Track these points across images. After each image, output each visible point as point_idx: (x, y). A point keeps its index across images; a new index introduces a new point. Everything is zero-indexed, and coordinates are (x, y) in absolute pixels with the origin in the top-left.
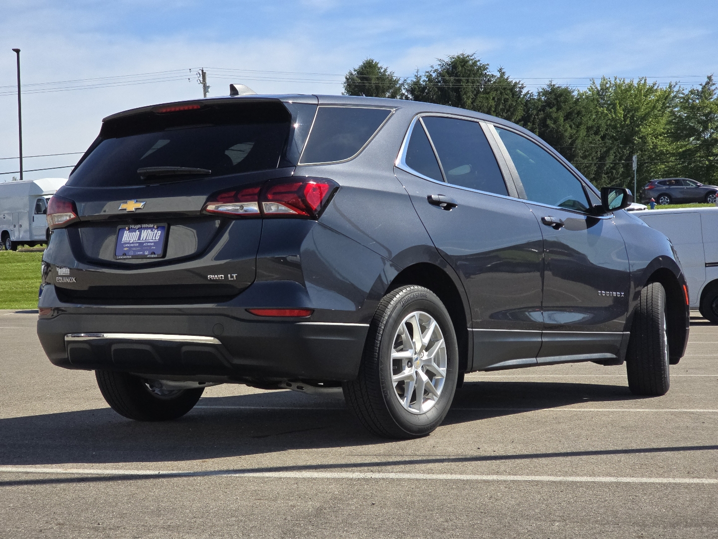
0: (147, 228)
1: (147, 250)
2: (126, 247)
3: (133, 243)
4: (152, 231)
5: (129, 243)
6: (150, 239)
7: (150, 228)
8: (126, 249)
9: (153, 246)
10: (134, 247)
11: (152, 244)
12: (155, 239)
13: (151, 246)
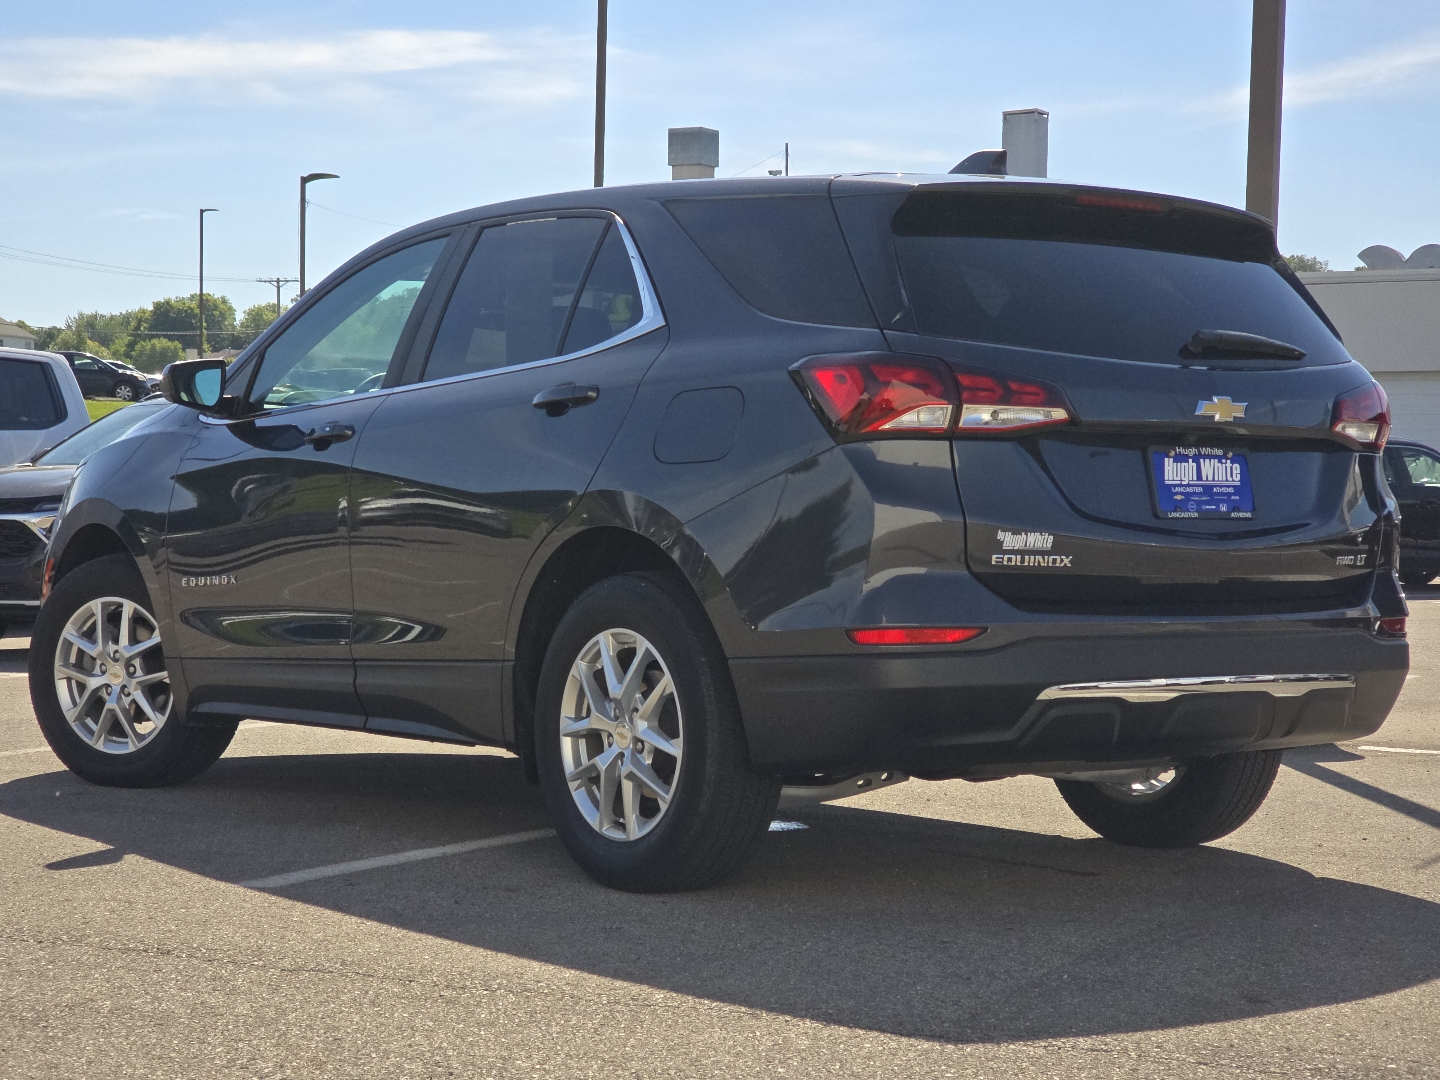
0: (1210, 457)
1: (1223, 501)
2: (1177, 493)
3: (1188, 485)
4: (1220, 462)
5: (1181, 485)
6: (1221, 476)
7: (1215, 457)
8: (1179, 497)
9: (1234, 494)
10: (1195, 493)
11: (1231, 490)
12: (1233, 481)
13: (1229, 494)
